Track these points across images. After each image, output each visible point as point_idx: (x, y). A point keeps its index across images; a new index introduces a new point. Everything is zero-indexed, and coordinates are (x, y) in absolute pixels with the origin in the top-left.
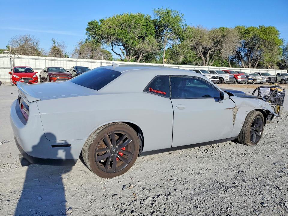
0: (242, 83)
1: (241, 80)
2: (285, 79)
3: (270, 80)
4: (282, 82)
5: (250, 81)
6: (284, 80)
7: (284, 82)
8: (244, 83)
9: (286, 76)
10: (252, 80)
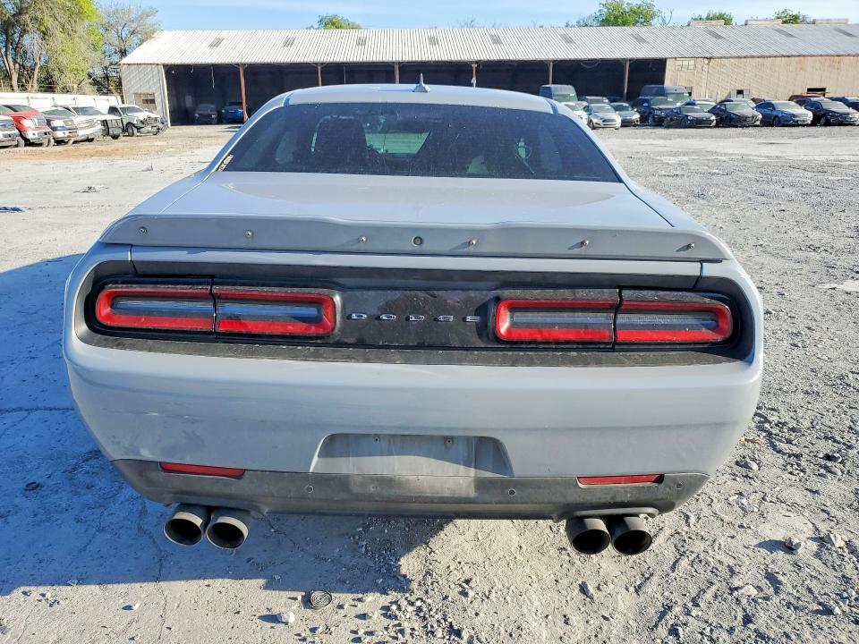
0: (40, 145)
1: (36, 132)
2: (135, 122)
3: (108, 128)
4: (130, 131)
5: (60, 134)
6: (136, 127)
7: (135, 130)
8: (46, 142)
9: (136, 114)
10: (67, 132)
